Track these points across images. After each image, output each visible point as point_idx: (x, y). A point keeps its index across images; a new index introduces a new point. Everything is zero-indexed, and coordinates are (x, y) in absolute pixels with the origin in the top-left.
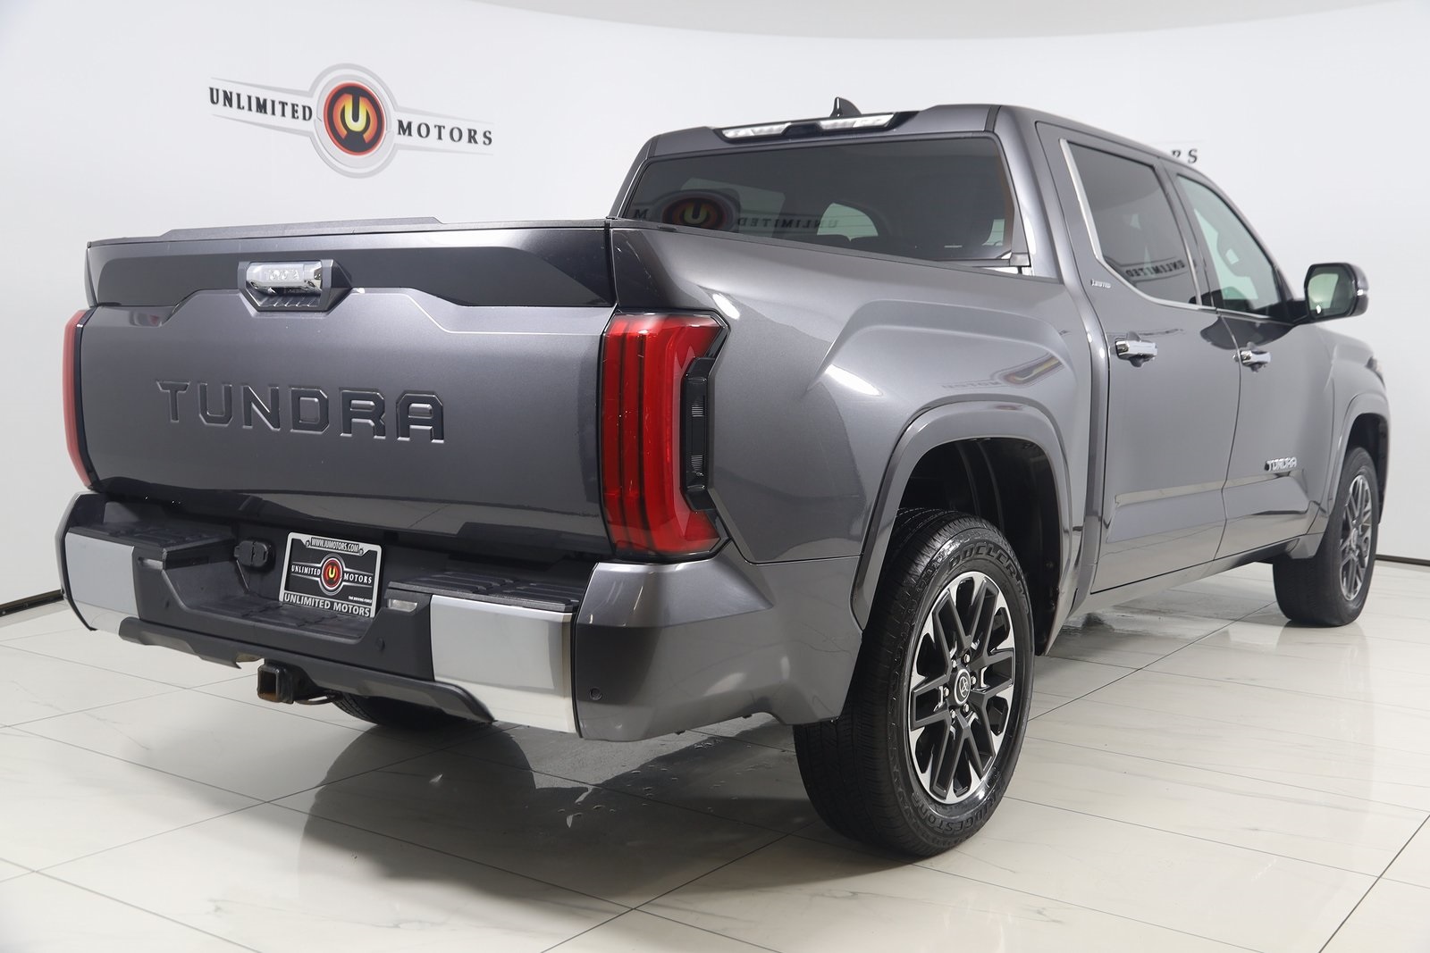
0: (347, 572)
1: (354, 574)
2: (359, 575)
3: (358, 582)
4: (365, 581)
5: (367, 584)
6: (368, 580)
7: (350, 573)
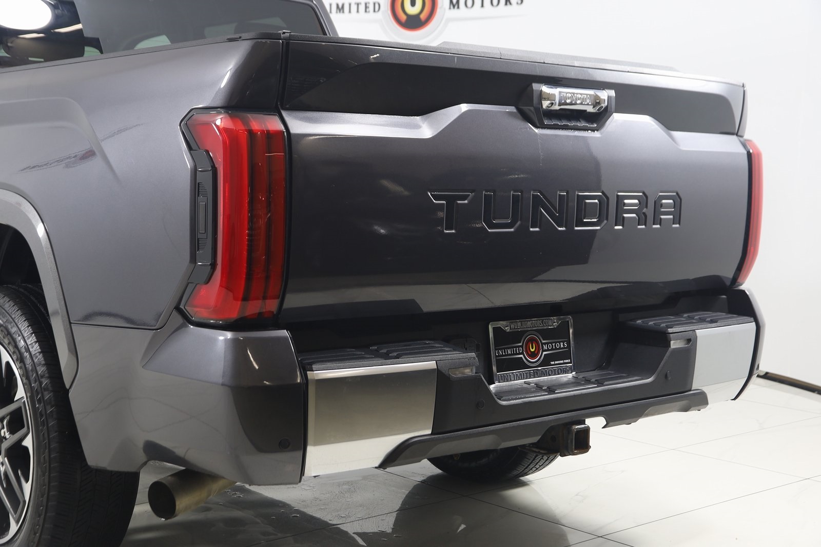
0: (545, 344)
1: (551, 343)
2: (556, 343)
3: (556, 349)
4: (562, 346)
5: (564, 348)
6: (564, 345)
7: (547, 344)
